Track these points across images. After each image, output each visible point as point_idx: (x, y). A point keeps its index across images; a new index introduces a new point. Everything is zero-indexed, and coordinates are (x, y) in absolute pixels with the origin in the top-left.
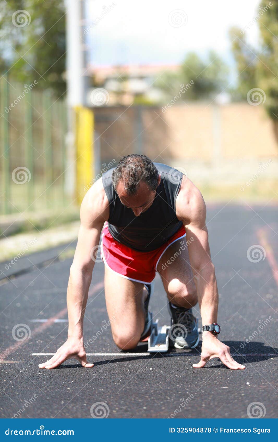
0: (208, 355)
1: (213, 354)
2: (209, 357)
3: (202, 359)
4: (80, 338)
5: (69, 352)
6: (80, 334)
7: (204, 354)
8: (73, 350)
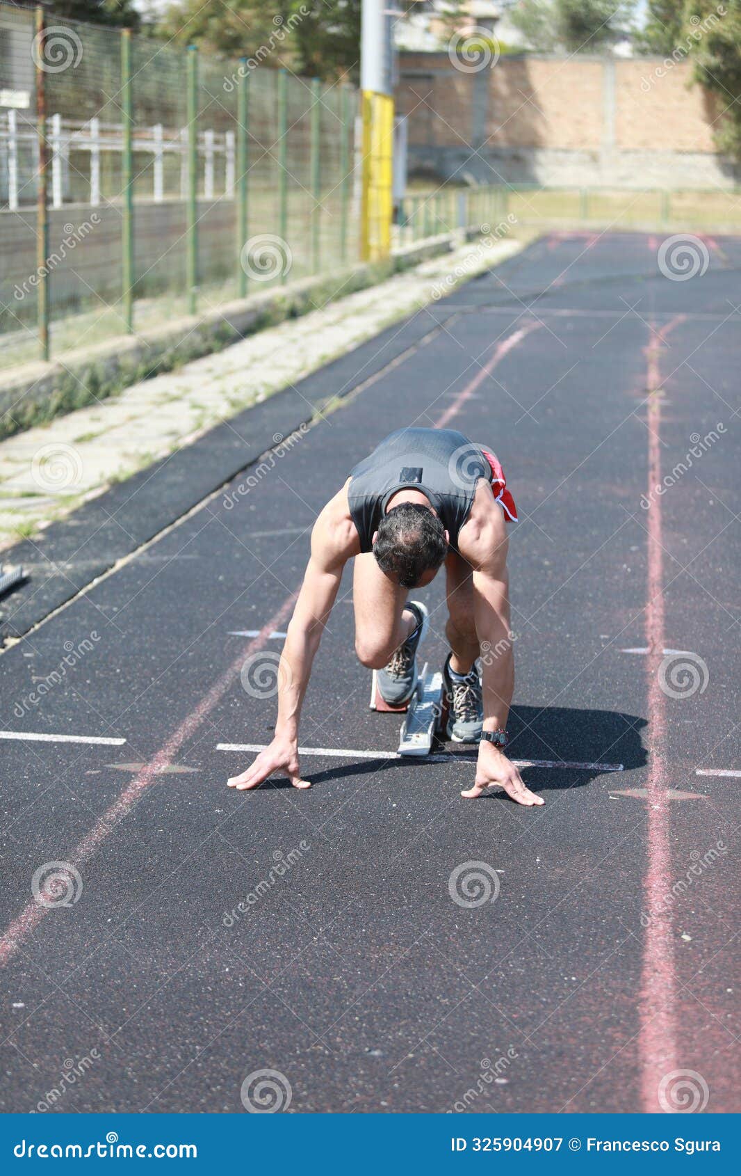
0: (486, 780)
1: (494, 780)
2: (486, 784)
3: (476, 784)
4: (293, 740)
5: (273, 764)
6: (293, 734)
7: (480, 778)
8: (281, 761)
